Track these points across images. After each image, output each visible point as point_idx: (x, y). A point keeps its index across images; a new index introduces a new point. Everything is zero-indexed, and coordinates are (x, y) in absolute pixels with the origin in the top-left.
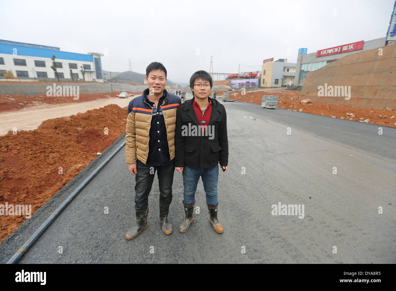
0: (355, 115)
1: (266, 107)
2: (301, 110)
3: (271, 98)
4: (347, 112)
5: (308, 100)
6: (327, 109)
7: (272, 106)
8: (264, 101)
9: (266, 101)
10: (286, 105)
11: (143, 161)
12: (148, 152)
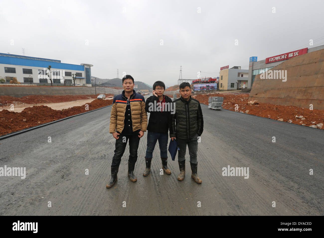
0: (306, 118)
1: (212, 108)
2: (247, 111)
3: (216, 99)
4: (296, 114)
5: (255, 101)
6: (274, 111)
7: (217, 107)
9: (212, 102)
11: (121, 131)
12: (124, 125)
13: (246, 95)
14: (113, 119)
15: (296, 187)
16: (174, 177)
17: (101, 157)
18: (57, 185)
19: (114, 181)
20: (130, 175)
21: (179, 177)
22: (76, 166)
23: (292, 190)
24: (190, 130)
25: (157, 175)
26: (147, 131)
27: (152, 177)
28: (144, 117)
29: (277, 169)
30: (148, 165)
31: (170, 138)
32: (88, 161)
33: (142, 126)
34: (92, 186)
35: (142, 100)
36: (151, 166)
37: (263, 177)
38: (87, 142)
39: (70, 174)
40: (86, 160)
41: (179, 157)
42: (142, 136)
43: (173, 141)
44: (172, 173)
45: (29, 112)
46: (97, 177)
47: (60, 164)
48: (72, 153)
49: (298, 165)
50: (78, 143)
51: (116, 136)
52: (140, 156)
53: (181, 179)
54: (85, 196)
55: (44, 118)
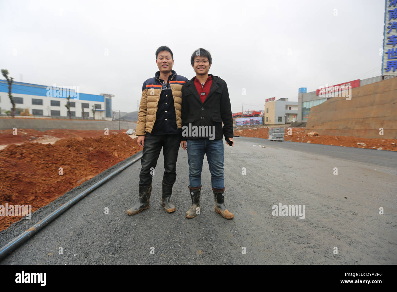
0: (366, 144)
1: (273, 139)
2: (309, 142)
3: (278, 130)
4: (358, 142)
5: (314, 132)
6: (336, 140)
7: (279, 138)
8: (270, 134)
9: (273, 133)
11: (150, 130)
12: (154, 121)
14: (142, 114)
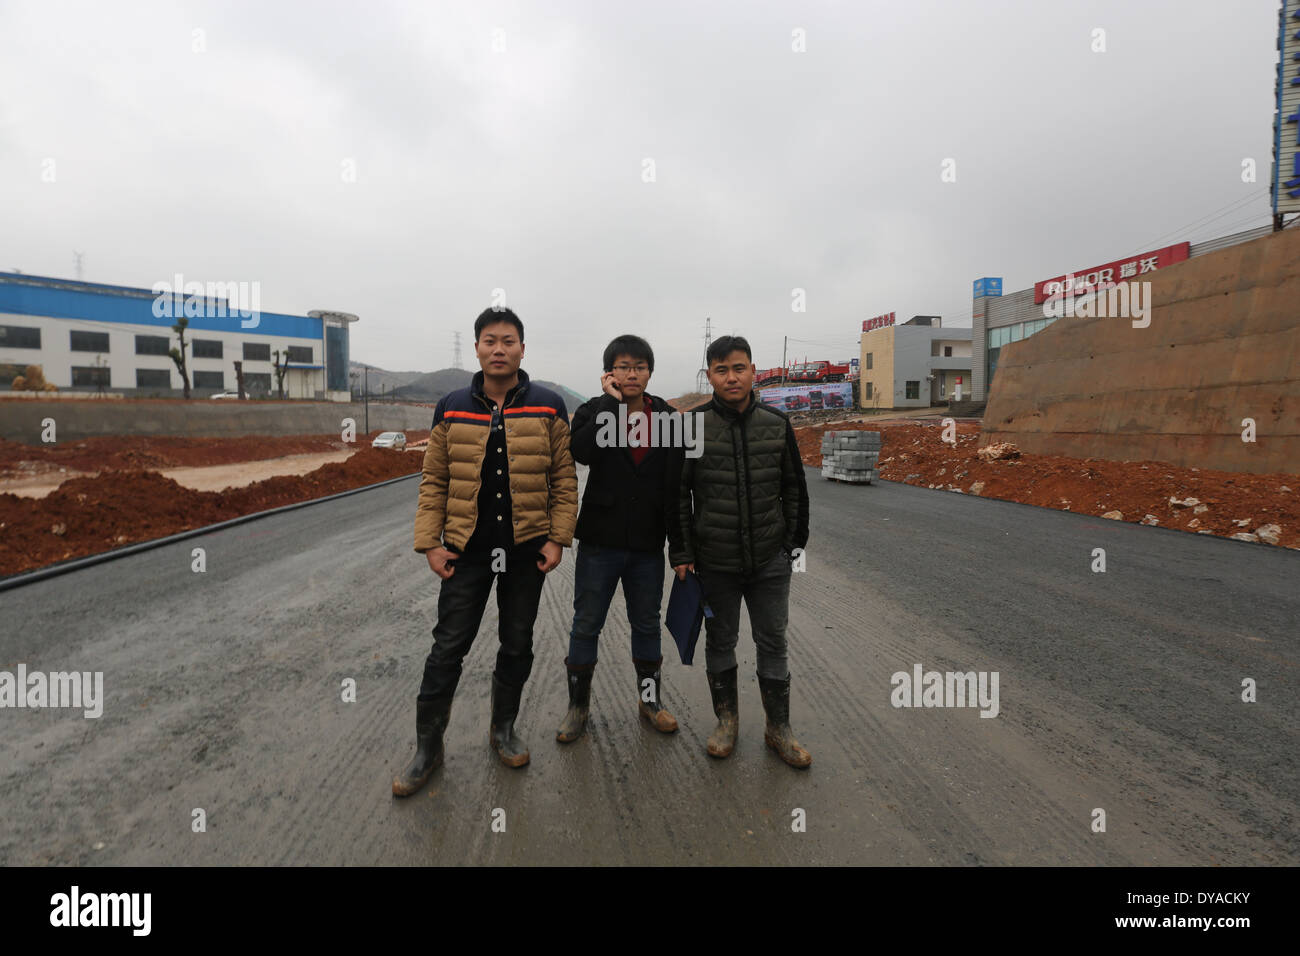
0: (1209, 505)
1: (837, 476)
3: (852, 440)
4: (1170, 494)
5: (1005, 446)
7: (859, 471)
8: (827, 455)
9: (836, 452)
10: (923, 466)
11: (461, 542)
12: (475, 517)
13: (966, 425)
14: (431, 489)
15: (1211, 773)
16: (692, 743)
17: (377, 668)
18: (171, 788)
19: (427, 765)
20: (500, 737)
21: (713, 742)
22: (264, 709)
23: (1196, 783)
24: (755, 533)
25: (617, 735)
26: (575, 542)
27: (595, 747)
28: (565, 482)
29: (1122, 701)
30: (580, 694)
31: (672, 567)
32: (318, 687)
33: (555, 524)
34: (332, 789)
35: (553, 411)
36: (592, 701)
37: (1067, 734)
38: (320, 610)
39: (234, 740)
40: (309, 681)
41: (711, 651)
42: (553, 566)
43: (685, 581)
44: (680, 725)
45: (82, 497)
46: (354, 752)
47: (192, 701)
48: (252, 655)
49: (1206, 682)
50: (279, 616)
51: (441, 565)
52: (543, 660)
53: (721, 747)
54: (293, 834)
55: (144, 522)
